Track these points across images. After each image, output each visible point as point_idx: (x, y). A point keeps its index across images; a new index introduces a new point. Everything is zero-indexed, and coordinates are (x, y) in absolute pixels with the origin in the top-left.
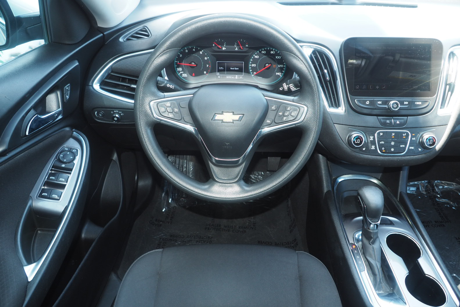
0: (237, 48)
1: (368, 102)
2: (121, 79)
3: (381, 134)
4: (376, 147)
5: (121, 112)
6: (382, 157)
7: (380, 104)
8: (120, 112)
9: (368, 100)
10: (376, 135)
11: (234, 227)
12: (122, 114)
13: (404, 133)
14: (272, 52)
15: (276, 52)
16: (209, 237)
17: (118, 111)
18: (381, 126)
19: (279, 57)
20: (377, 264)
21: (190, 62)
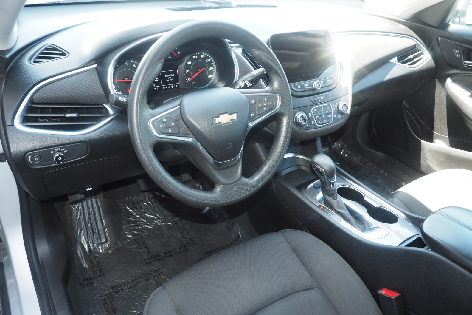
0: (170, 56)
1: (299, 87)
3: (315, 110)
4: (314, 122)
5: (64, 149)
6: (320, 128)
7: (307, 87)
8: (62, 150)
9: (299, 85)
10: (312, 112)
11: (174, 250)
12: (65, 152)
13: (328, 105)
14: (202, 56)
15: (206, 56)
17: (59, 149)
18: (313, 104)
19: (208, 61)
20: (345, 212)
21: (123, 78)
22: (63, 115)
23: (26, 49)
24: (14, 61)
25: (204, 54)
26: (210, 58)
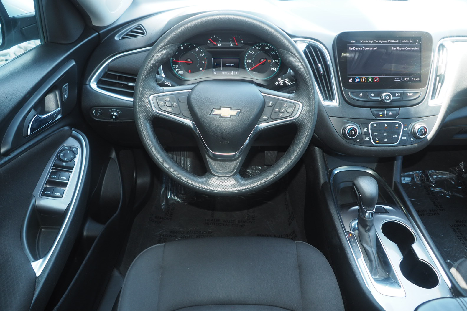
0: (232, 44)
1: (361, 95)
2: (117, 77)
3: (375, 125)
4: (370, 138)
5: (119, 110)
6: (375, 148)
7: (373, 97)
8: (118, 110)
9: (361, 93)
10: (370, 126)
11: (233, 221)
12: (120, 112)
13: (397, 124)
14: (267, 48)
15: (271, 48)
16: (209, 232)
17: (116, 110)
18: (374, 118)
19: (273, 53)
20: (372, 251)
21: (186, 59)
22: (126, 83)
23: (122, 27)
24: (109, 35)
25: (269, 46)
26: (275, 51)
